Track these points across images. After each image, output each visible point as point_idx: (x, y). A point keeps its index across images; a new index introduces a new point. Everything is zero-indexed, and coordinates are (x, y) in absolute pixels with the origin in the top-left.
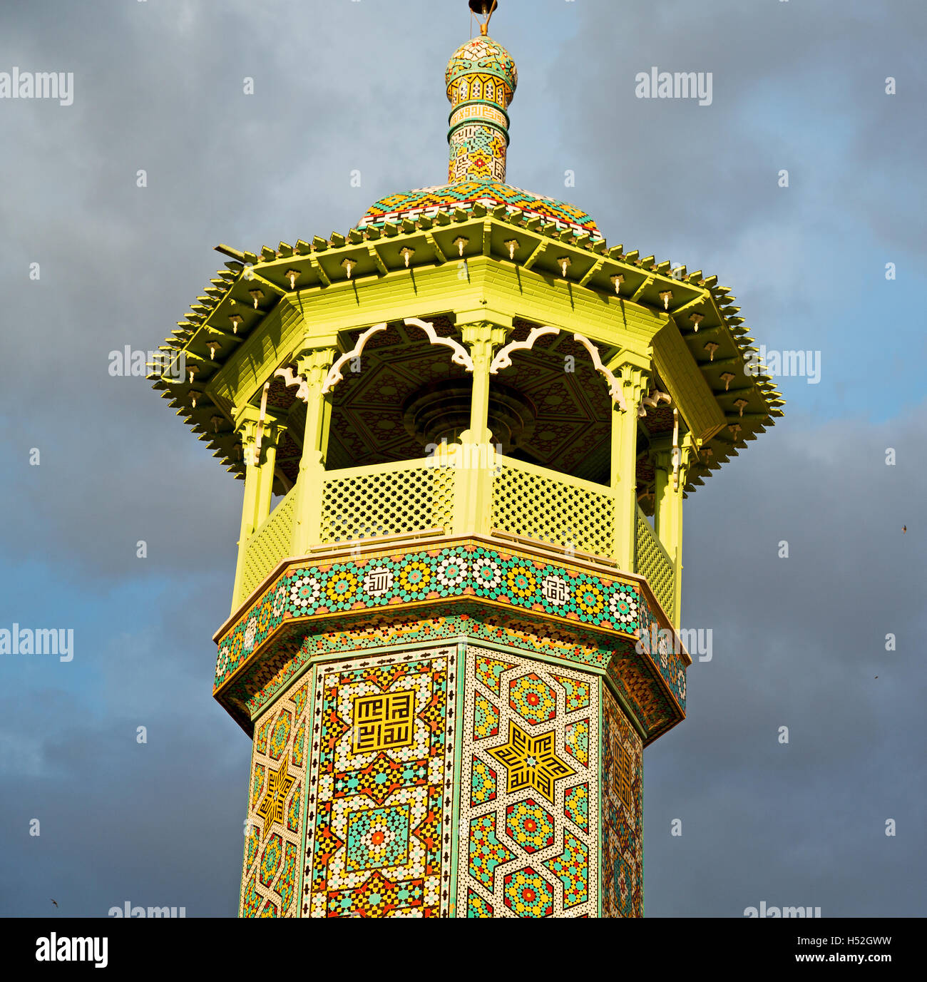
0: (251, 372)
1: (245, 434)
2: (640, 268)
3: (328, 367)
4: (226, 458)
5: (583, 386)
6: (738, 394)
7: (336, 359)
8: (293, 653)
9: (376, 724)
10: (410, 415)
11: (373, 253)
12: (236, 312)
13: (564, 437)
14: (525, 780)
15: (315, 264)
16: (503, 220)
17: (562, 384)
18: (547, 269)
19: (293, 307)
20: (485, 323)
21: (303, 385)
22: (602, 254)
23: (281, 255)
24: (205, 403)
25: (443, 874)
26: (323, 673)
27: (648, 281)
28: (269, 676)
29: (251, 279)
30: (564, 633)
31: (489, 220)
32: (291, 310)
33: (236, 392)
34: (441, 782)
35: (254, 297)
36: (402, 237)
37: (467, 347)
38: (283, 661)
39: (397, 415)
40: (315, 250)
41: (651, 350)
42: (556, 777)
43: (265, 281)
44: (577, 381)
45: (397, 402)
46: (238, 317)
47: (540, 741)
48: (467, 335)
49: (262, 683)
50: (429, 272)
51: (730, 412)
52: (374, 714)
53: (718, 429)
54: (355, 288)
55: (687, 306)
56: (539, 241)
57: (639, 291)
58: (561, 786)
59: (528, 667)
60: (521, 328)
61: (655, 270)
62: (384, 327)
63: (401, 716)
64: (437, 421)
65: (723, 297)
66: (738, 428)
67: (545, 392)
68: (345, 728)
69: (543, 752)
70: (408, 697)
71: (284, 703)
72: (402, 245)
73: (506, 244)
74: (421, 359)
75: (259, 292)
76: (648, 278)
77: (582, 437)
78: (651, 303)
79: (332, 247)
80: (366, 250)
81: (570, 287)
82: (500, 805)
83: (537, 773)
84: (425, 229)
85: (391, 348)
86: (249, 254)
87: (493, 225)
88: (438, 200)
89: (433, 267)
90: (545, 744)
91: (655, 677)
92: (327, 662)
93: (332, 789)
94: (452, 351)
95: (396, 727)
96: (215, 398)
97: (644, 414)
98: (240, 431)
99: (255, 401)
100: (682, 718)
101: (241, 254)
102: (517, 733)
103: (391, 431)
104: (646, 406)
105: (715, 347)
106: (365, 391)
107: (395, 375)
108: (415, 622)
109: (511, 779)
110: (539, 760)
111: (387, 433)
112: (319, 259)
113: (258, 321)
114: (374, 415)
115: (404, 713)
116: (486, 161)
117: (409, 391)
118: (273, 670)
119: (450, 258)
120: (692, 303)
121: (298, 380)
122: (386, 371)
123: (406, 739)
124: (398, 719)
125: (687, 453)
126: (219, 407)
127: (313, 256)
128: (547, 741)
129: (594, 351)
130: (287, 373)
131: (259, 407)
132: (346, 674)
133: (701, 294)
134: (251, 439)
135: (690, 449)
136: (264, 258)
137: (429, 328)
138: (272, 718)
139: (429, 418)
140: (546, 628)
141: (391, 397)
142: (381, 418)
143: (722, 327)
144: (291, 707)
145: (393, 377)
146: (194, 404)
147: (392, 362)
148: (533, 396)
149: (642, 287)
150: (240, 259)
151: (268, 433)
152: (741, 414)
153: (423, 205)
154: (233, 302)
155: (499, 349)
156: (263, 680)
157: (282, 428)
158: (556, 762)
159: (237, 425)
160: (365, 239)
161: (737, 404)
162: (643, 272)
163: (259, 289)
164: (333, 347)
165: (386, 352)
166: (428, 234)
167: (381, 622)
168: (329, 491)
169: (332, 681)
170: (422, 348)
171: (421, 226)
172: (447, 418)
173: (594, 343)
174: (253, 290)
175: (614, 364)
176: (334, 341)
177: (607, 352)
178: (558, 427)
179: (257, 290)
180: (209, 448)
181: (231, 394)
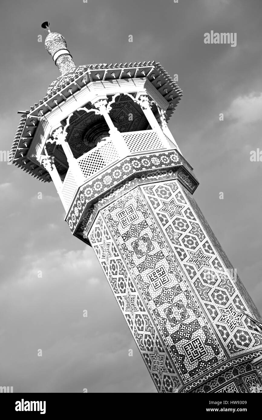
0: (38, 146)
1: (44, 164)
2: (133, 67)
3: (62, 132)
4: (37, 176)
5: (128, 110)
6: (170, 94)
7: (63, 129)
8: (92, 211)
9: (126, 218)
10: (85, 139)
11: (61, 95)
12: (28, 130)
13: (127, 128)
14: (173, 214)
15: (46, 105)
16: (93, 69)
17: (123, 112)
18: (109, 79)
19: (44, 121)
20: (100, 100)
21: (57, 141)
22: (122, 68)
23: (36, 107)
24: (28, 161)
25: (166, 247)
26: (104, 212)
27: (137, 70)
28: (87, 221)
29: (30, 118)
30: (163, 172)
31: (89, 71)
32: (44, 122)
33: (36, 155)
34: (152, 224)
35: (32, 123)
36: (67, 87)
37: (98, 109)
38: (89, 215)
39: (81, 141)
40: (45, 101)
41: (145, 89)
42: (180, 210)
43: (34, 117)
44: (126, 108)
45: (80, 137)
46: (30, 131)
47: (171, 202)
48: (96, 106)
49: (85, 224)
50: (78, 94)
51: (169, 100)
52: (124, 215)
53: (167, 107)
54: (59, 107)
55: (150, 73)
56: (105, 71)
57: (136, 74)
58: (183, 211)
59: (157, 185)
60: (110, 98)
61: (138, 66)
62: (72, 114)
63: (132, 212)
64: (94, 137)
65: (158, 66)
66: (172, 104)
67: (119, 116)
68: (118, 223)
69: (174, 205)
70: (131, 207)
71: (95, 226)
72: (68, 89)
73: (96, 76)
74: (83, 121)
75: (33, 121)
76: (137, 69)
77: (132, 126)
78: (140, 76)
79: (49, 98)
80: (59, 95)
81: (117, 81)
82: (170, 222)
83: (175, 211)
84: (72, 81)
85: (74, 121)
86: (27, 110)
87: (91, 72)
88: (66, 77)
89: (78, 92)
90: (173, 202)
91: (189, 174)
92: (103, 208)
93: (123, 240)
94: (94, 112)
95: (132, 216)
96: (30, 159)
97: (151, 108)
98: (42, 164)
99: (43, 153)
100: (199, 184)
101: (25, 112)
102: (164, 203)
103: (80, 147)
104: (150, 106)
105: (160, 82)
106: (71, 137)
107: (77, 129)
108: (122, 186)
109: (169, 215)
110: (174, 207)
111: (79, 148)
112: (47, 103)
113: (35, 130)
114: (75, 144)
115: (132, 211)
116: (70, 64)
117: (82, 132)
118: (87, 219)
119: (82, 87)
120: (151, 71)
121: (55, 140)
122: (75, 129)
123: (136, 218)
124: (131, 213)
125: (164, 115)
126: (32, 161)
127: (45, 103)
128: (173, 201)
129: (131, 96)
130: (50, 140)
131: (45, 155)
132: (110, 209)
133: (152, 67)
134: (46, 164)
135: (164, 114)
136: (31, 110)
137: (85, 109)
138: (93, 232)
139: (91, 137)
140: (157, 172)
141: (78, 137)
142: (77, 144)
143: (160, 75)
144: (98, 226)
145: (77, 130)
146: (25, 163)
147: (75, 125)
148: (116, 119)
149: (136, 72)
150: (25, 113)
151: (50, 161)
152: (173, 99)
153: (63, 80)
154: (27, 127)
155: (107, 105)
156: (85, 223)
157: (53, 157)
158: (178, 206)
159: (41, 163)
160: (57, 92)
161: (170, 97)
162: (134, 68)
163: (33, 120)
164: (61, 126)
165: (73, 123)
166: (74, 82)
167: (113, 190)
168: (80, 164)
169: (107, 212)
170: (83, 117)
171: (71, 81)
172: (96, 135)
173: (130, 94)
174: (31, 121)
175: (137, 97)
176: (60, 125)
177: (134, 94)
178: (125, 125)
179: (32, 120)
180: (32, 175)
181: (34, 155)
